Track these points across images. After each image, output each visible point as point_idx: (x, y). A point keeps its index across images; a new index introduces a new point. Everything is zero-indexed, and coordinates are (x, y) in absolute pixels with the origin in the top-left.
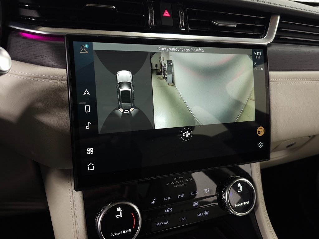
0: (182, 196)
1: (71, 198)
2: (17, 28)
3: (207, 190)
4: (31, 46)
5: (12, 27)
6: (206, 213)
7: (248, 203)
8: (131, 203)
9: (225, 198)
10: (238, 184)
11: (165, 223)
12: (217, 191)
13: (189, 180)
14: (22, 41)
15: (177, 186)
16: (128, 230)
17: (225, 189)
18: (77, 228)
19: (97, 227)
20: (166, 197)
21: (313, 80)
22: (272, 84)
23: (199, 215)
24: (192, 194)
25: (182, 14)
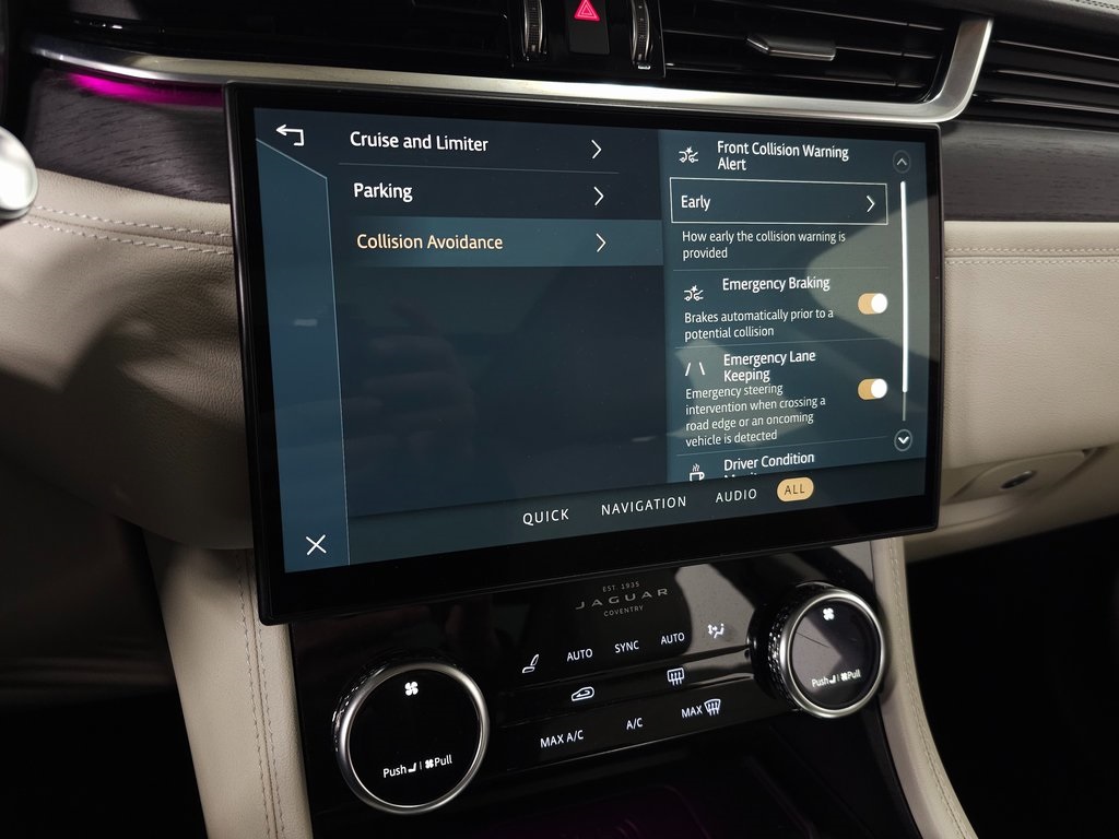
0: (631, 646)
1: (251, 646)
2: (62, 58)
3: (715, 628)
4: (111, 123)
5: (44, 53)
6: (713, 707)
7: (857, 674)
8: (454, 667)
9: (778, 658)
10: (825, 611)
11: (570, 737)
12: (752, 633)
13: (654, 593)
14: (77, 106)
15: (611, 613)
16: (443, 757)
17: (781, 627)
18: (270, 748)
19: (338, 745)
20: (575, 649)
21: (1101, 253)
22: (953, 265)
23: (686, 713)
24: (664, 640)
25: (641, 13)
